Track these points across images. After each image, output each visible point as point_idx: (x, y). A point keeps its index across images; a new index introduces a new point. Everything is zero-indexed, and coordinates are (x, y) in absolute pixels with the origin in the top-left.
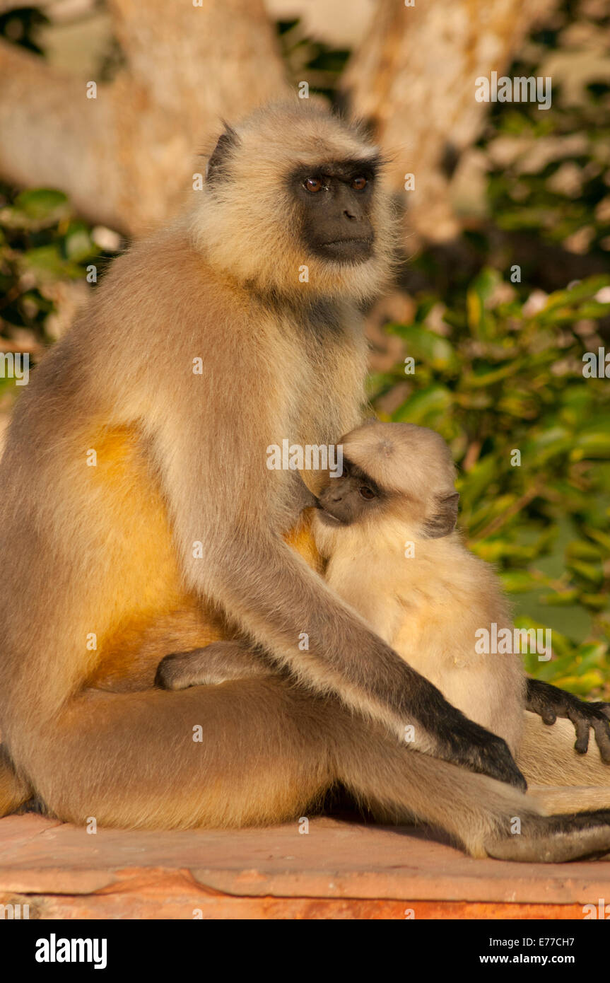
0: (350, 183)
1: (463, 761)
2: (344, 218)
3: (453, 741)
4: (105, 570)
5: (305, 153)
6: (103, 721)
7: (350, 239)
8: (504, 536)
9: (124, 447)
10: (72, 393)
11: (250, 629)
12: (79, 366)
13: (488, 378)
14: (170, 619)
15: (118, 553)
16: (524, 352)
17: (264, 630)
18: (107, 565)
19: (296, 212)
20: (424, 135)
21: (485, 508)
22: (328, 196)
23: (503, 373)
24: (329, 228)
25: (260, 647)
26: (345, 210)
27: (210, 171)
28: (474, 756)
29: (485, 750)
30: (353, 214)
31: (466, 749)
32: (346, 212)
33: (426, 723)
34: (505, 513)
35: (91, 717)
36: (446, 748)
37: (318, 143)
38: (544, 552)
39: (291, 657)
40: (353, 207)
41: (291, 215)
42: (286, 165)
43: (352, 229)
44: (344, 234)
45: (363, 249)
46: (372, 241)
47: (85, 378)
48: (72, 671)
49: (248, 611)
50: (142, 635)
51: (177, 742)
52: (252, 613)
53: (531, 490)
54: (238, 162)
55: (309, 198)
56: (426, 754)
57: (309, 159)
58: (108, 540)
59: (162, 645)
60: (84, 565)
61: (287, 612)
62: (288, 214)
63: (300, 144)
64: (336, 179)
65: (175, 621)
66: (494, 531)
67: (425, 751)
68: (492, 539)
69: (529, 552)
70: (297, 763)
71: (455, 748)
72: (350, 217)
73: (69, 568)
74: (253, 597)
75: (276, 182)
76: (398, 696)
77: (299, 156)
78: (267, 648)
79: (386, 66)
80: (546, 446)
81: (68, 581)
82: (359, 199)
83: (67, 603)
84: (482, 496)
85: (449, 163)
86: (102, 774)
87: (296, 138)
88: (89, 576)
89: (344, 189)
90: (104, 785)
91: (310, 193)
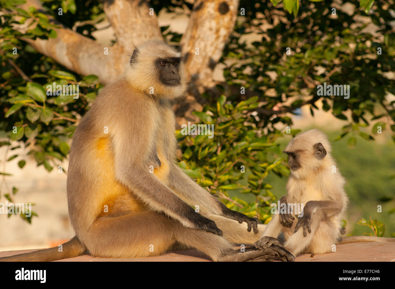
0: (173, 63)
1: (202, 229)
2: (172, 73)
3: (199, 224)
4: (102, 184)
5: (161, 55)
6: (107, 226)
7: (174, 79)
8: (229, 173)
9: (105, 145)
10: (90, 130)
11: (136, 193)
12: (92, 122)
13: (223, 127)
14: (122, 197)
15: (105, 178)
16: (233, 119)
17: (141, 193)
18: (102, 182)
19: (158, 72)
20: (204, 58)
21: (223, 165)
22: (167, 67)
23: (227, 125)
24: (168, 76)
25: (140, 198)
26: (172, 71)
27: (131, 60)
28: (205, 227)
29: (208, 225)
30: (175, 72)
31: (202, 226)
32: (172, 72)
33: (190, 220)
34: (229, 166)
35: (103, 225)
36: (197, 226)
37: (164, 52)
38: (241, 178)
39: (149, 201)
40: (174, 70)
41: (156, 72)
42: (155, 58)
43: (175, 76)
44: (172, 78)
45: (177, 82)
46: (180, 80)
47: (94, 125)
48: (94, 214)
49: (136, 188)
50: (114, 202)
51: (130, 231)
52: (137, 189)
53: (237, 160)
54: (140, 57)
55: (162, 67)
56: (192, 228)
57: (162, 56)
58: (102, 174)
59: (120, 204)
60: (95, 182)
61: (148, 188)
62: (155, 72)
63: (159, 52)
64: (169, 62)
65: (123, 197)
66: (227, 172)
67: (191, 228)
68: (225, 174)
69: (237, 178)
70: (164, 236)
71: (199, 226)
72: (174, 73)
73: (91, 183)
74: (137, 184)
75: (152, 63)
76: (182, 212)
77: (159, 56)
78: (142, 199)
79: (193, 38)
80: (241, 146)
81: (91, 187)
82: (176, 68)
83: (91, 194)
84: (222, 162)
85: (212, 65)
86: (108, 241)
87: (157, 50)
88: (97, 185)
89: (172, 65)
90: (108, 244)
91: (162, 66)
